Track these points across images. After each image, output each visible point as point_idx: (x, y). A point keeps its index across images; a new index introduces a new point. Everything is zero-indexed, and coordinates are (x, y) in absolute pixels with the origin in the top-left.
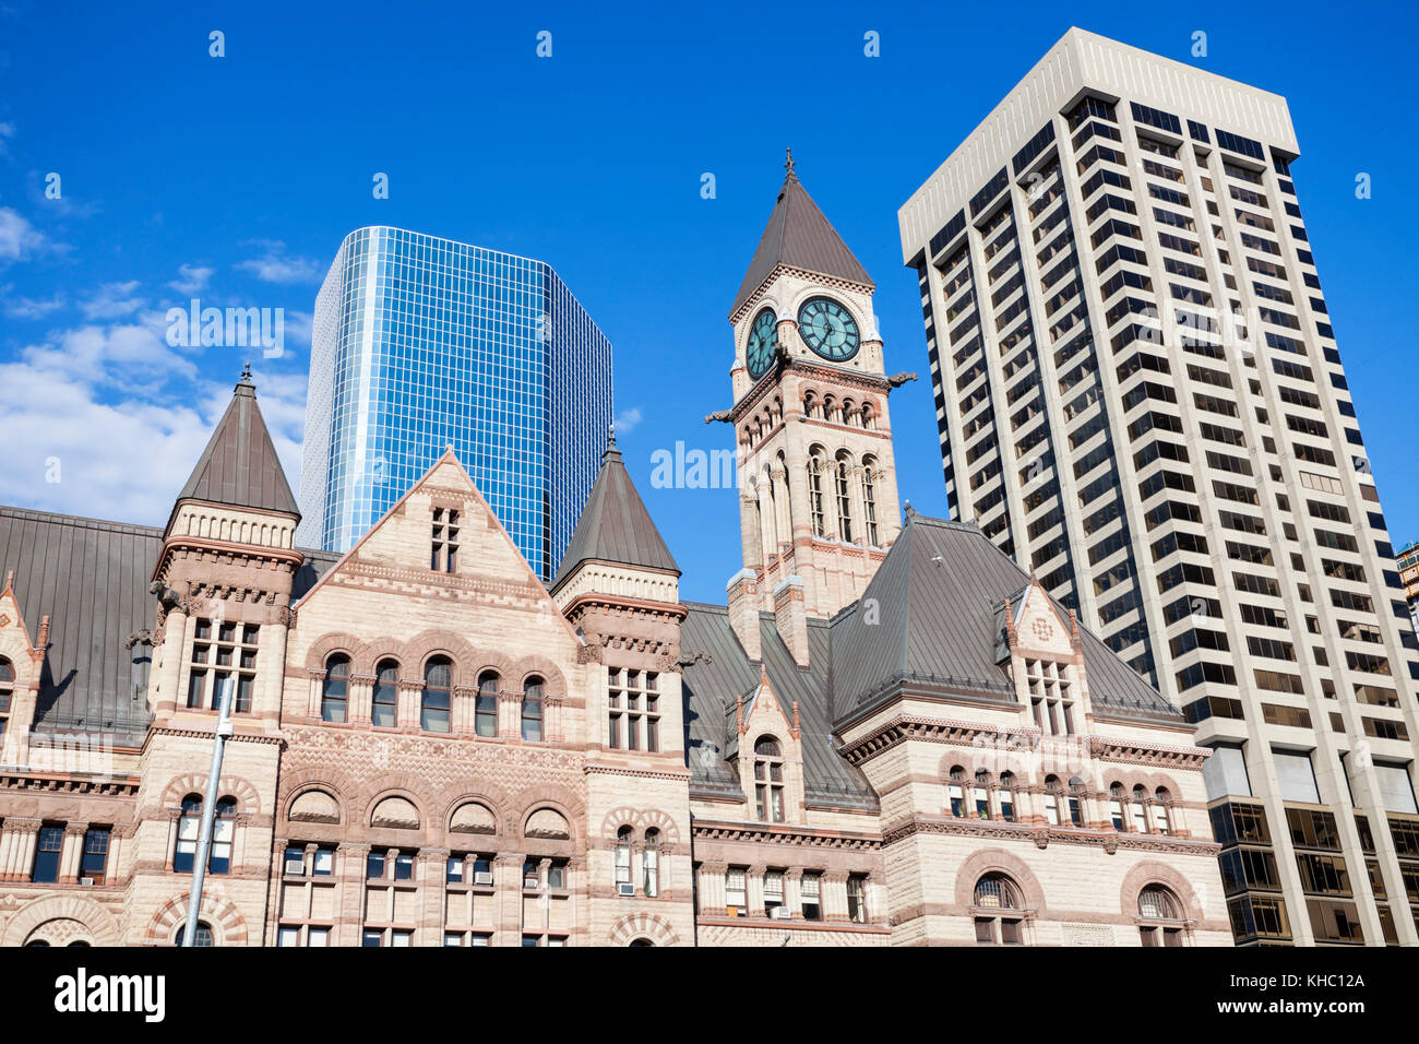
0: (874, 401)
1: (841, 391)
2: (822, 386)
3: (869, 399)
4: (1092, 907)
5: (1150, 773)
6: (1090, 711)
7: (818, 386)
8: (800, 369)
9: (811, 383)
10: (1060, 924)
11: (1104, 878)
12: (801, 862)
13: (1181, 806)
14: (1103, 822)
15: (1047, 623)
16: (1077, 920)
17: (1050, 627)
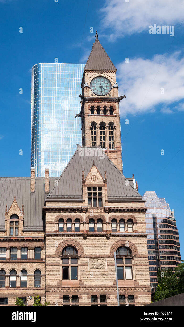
0: (113, 106)
1: (102, 105)
2: (96, 104)
3: (111, 105)
4: (99, 253)
5: (126, 215)
6: (107, 200)
7: (95, 104)
8: (89, 101)
9: (92, 104)
10: (88, 258)
11: (105, 245)
12: (20, 246)
13: (136, 224)
14: (107, 230)
15: (96, 176)
16: (94, 257)
17: (97, 177)
